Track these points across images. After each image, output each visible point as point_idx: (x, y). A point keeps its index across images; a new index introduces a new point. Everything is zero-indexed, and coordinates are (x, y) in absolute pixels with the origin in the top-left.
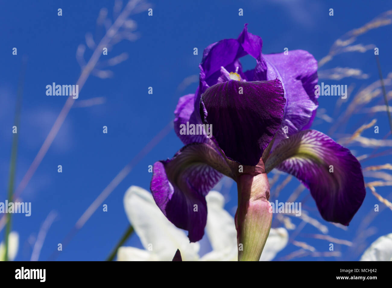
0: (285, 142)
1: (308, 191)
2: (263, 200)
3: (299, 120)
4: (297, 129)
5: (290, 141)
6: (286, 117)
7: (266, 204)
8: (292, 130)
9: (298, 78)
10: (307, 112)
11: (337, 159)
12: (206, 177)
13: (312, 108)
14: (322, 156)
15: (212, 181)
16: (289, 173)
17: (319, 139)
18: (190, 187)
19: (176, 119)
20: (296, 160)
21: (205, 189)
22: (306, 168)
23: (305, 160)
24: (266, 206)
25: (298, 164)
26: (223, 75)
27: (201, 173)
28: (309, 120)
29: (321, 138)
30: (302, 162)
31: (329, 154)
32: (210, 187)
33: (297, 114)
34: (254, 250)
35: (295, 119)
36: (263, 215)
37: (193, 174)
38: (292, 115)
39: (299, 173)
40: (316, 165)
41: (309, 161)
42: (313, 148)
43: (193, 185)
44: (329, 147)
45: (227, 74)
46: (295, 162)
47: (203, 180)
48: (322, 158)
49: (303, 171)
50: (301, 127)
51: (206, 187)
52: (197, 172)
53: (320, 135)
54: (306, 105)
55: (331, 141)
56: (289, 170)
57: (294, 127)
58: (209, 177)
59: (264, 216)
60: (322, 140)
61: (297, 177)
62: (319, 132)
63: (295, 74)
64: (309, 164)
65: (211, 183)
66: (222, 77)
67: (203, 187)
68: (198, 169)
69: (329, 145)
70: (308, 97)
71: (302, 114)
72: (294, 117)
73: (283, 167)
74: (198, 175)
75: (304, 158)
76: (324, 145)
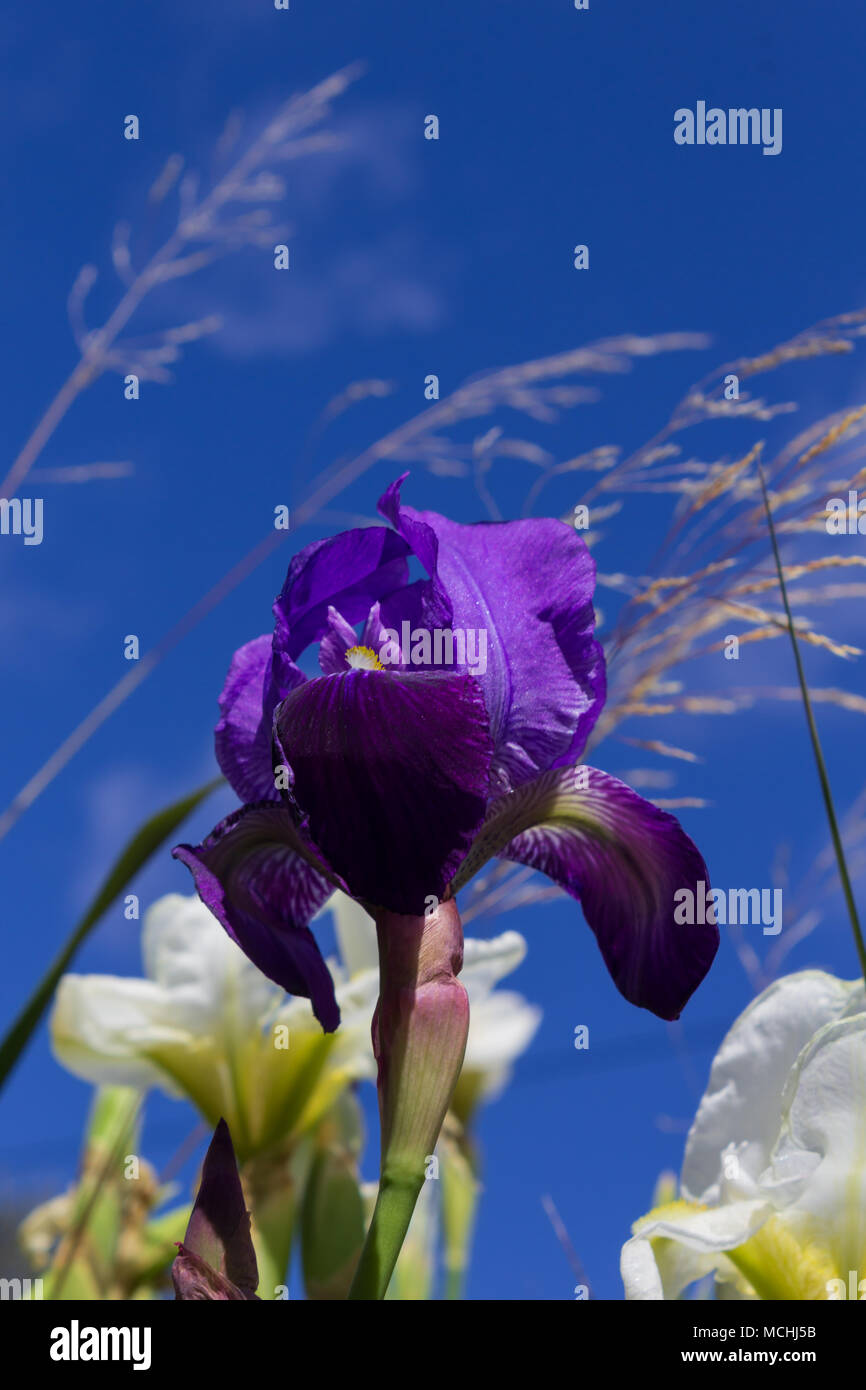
0: (505, 801)
1: (576, 906)
2: (444, 983)
3: (543, 743)
4: (536, 767)
5: (519, 797)
6: (507, 733)
7: (452, 992)
8: (525, 771)
9: (544, 615)
10: (564, 719)
11: (649, 835)
12: (302, 875)
13: (579, 707)
14: (611, 824)
15: (319, 885)
16: (524, 862)
17: (599, 784)
18: (260, 904)
19: (221, 725)
20: (542, 830)
21: (299, 910)
22: (569, 851)
23: (565, 829)
24: (452, 997)
25: (547, 839)
26: (333, 632)
27: (288, 865)
28: (569, 742)
29: (604, 781)
30: (558, 836)
31: (627, 821)
32: (312, 905)
33: (538, 726)
34: (422, 1121)
35: (534, 740)
36: (442, 1024)
37: (265, 869)
38: (524, 729)
39: (550, 861)
40: (597, 844)
41: (578, 833)
42: (584, 803)
43: (267, 898)
44: (624, 805)
45: (346, 629)
46: (540, 836)
47: (294, 884)
48: (611, 828)
49: (562, 857)
50: (550, 759)
51: (303, 905)
52: (275, 865)
53: (599, 775)
54: (561, 700)
55: (629, 792)
56: (523, 855)
57: (530, 762)
58: (309, 874)
59: (446, 1026)
60: (607, 787)
61: (546, 871)
62: (596, 770)
63: (536, 603)
64: (576, 838)
65: (316, 892)
66: (330, 636)
67: (293, 904)
68: (279, 856)
69: (625, 800)
70: (569, 674)
71: (551, 727)
72: (531, 734)
73: (507, 849)
74: (280, 871)
75: (564, 826)
76: (611, 798)
